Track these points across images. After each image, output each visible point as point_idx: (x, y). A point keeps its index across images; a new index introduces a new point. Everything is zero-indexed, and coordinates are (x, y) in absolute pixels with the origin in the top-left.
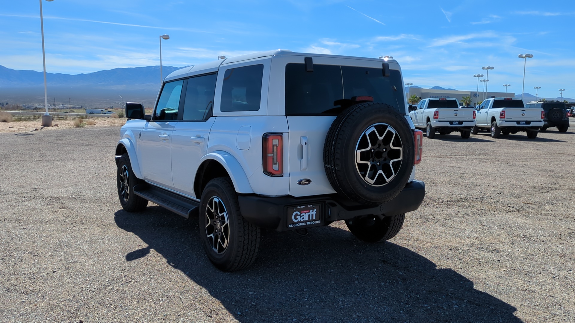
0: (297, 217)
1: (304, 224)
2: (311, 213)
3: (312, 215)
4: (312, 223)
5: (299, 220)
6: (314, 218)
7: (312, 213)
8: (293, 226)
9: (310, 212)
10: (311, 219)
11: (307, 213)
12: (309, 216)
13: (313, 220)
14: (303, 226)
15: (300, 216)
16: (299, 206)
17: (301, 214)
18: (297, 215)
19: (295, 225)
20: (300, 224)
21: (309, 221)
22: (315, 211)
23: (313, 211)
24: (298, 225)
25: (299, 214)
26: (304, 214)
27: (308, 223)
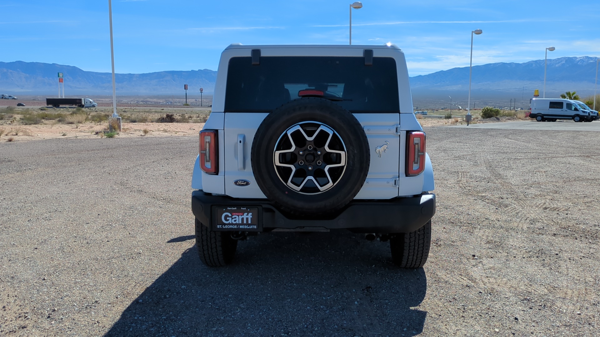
0: (228, 218)
1: (236, 227)
2: (245, 216)
3: (247, 219)
4: (246, 227)
5: (230, 221)
6: (250, 222)
7: (247, 217)
8: (222, 227)
9: (243, 215)
10: (245, 222)
11: (240, 215)
12: (243, 219)
13: (247, 224)
14: (235, 228)
15: (231, 218)
16: (230, 207)
17: (232, 216)
18: (226, 216)
19: (225, 226)
20: (231, 227)
21: (243, 224)
22: (251, 215)
23: (248, 215)
24: (229, 227)
25: (230, 215)
26: (237, 217)
27: (241, 227)
